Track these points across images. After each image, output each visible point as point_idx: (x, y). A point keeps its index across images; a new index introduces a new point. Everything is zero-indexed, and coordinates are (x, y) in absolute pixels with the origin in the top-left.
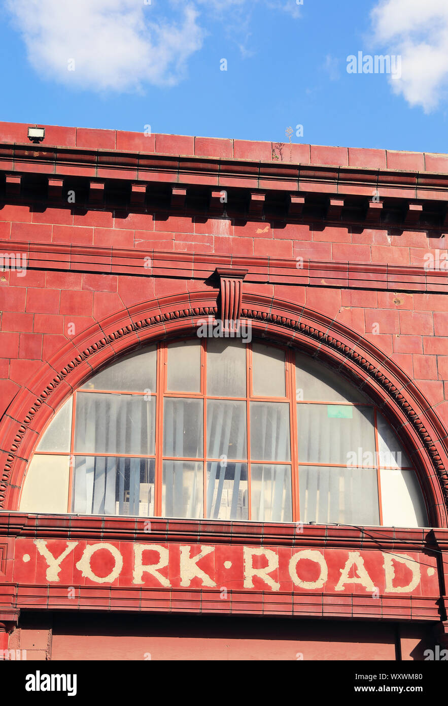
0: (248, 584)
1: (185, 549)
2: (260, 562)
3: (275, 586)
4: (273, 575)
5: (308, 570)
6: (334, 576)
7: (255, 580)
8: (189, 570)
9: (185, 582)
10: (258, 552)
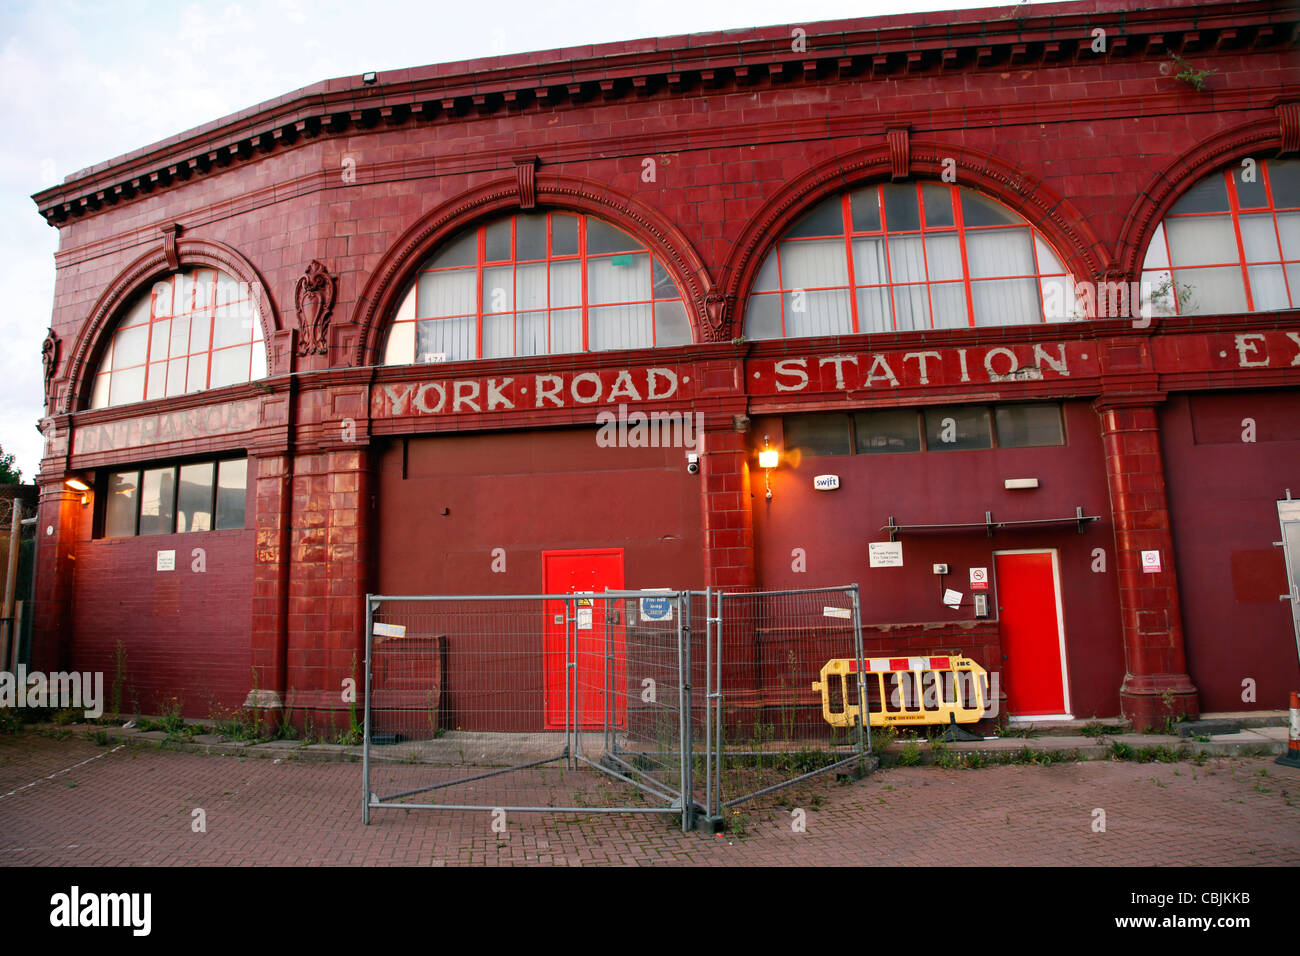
0: (539, 404)
1: (491, 383)
2: (549, 386)
3: (560, 403)
4: (559, 395)
5: (586, 388)
6: (607, 391)
7: (545, 400)
8: (495, 397)
9: (492, 406)
10: (547, 378)
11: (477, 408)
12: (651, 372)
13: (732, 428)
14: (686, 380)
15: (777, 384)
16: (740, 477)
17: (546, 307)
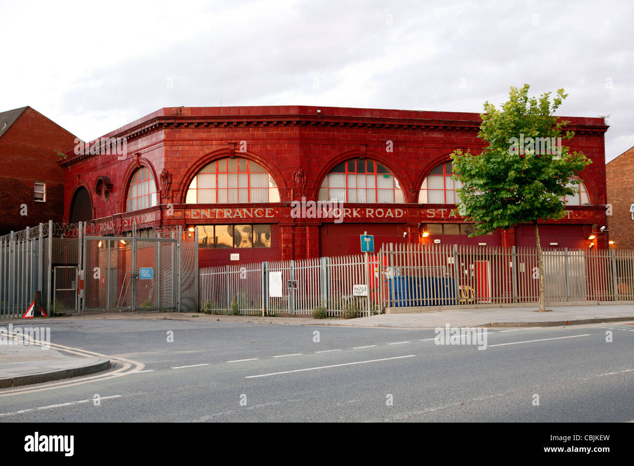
0: (367, 216)
1: (354, 209)
2: (370, 212)
3: (373, 217)
4: (372, 214)
5: (380, 213)
6: (385, 214)
7: (369, 215)
8: (355, 214)
9: (354, 216)
10: (369, 209)
11: (350, 216)
12: (396, 210)
13: (417, 226)
14: (405, 213)
15: (428, 215)
16: (419, 239)
17: (365, 187)
